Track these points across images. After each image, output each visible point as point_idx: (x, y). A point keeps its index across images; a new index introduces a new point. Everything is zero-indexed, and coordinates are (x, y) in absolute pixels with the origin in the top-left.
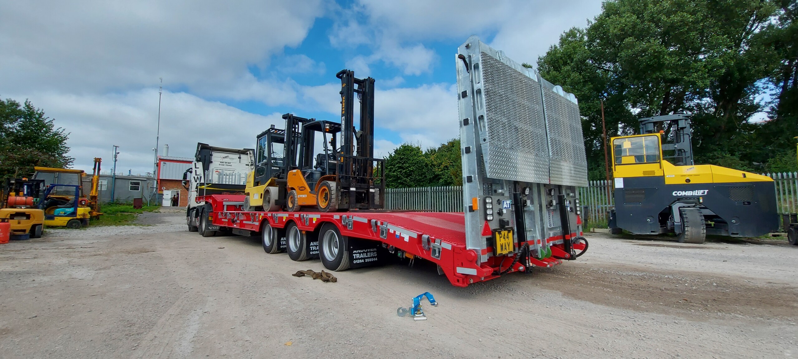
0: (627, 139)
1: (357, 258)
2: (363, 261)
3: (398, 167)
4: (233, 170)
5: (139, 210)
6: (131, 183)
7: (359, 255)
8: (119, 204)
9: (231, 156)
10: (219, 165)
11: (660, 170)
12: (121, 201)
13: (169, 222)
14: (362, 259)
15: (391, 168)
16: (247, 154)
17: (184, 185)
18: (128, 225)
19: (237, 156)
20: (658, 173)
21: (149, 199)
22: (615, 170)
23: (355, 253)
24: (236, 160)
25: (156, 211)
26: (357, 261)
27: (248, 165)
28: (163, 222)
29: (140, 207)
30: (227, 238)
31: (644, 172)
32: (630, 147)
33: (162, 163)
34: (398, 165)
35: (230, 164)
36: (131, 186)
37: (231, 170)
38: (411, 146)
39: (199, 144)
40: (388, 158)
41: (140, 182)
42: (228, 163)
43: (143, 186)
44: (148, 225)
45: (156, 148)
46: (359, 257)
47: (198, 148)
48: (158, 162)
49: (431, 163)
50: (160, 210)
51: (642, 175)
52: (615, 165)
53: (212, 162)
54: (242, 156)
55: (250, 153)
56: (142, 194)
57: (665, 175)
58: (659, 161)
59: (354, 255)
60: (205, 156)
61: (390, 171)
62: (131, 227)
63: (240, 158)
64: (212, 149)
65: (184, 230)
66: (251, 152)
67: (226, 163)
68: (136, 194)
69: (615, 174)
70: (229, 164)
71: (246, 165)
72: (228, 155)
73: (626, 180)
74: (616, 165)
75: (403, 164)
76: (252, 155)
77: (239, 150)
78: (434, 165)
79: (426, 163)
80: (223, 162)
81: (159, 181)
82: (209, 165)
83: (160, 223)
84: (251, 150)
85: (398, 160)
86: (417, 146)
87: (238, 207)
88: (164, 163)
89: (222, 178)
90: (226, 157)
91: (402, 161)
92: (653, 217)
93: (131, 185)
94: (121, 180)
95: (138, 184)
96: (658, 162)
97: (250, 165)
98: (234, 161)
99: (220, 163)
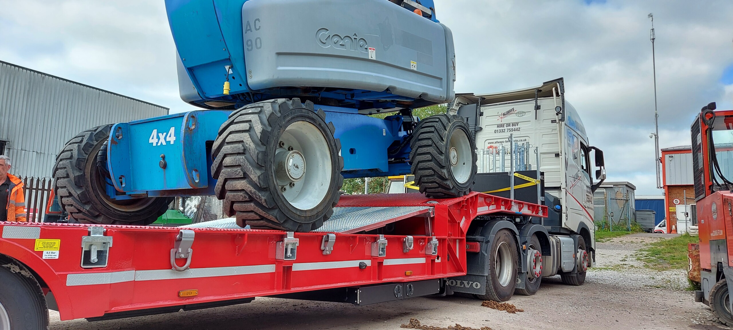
4: (523, 139)
9: (519, 107)
10: (495, 132)
16: (551, 95)
19: (530, 105)
24: (529, 114)
27: (555, 121)
33: (667, 156)
35: (517, 127)
42: (513, 125)
48: (660, 155)
53: (481, 129)
54: (543, 102)
55: (557, 91)
63: (537, 108)
64: (481, 101)
66: (558, 87)
67: (509, 125)
70: (514, 127)
71: (551, 122)
72: (511, 108)
77: (535, 90)
80: (502, 125)
81: (666, 189)
82: (475, 136)
84: (558, 82)
88: (670, 157)
90: (509, 112)
97: (557, 121)
98: (526, 117)
99: (497, 129)
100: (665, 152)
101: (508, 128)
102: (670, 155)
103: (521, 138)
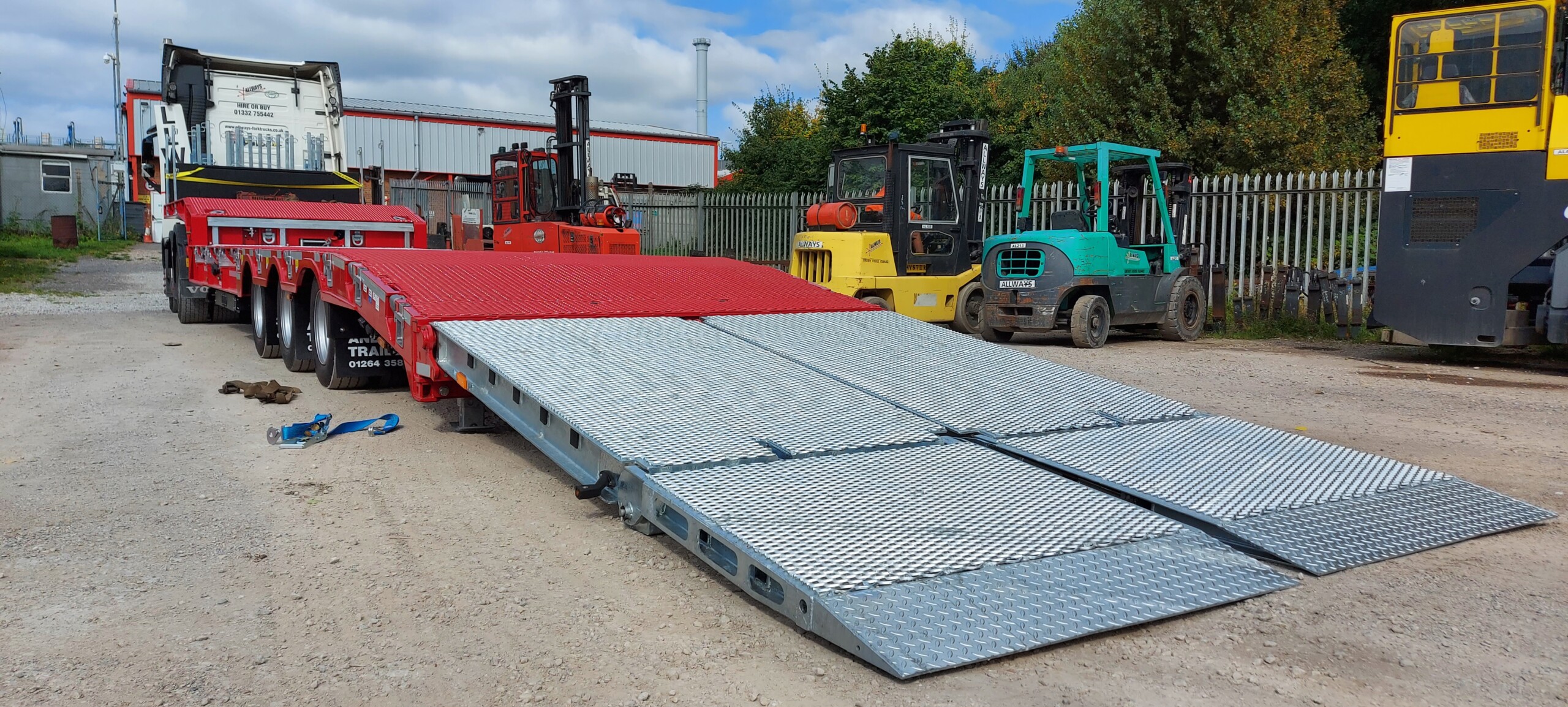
0: (1443, 21)
1: (360, 355)
2: (377, 364)
3: (872, 117)
4: (279, 128)
5: (69, 252)
6: (46, 169)
7: (366, 349)
8: (16, 232)
9: (269, 85)
10: (236, 113)
11: (1534, 130)
12: (23, 225)
13: (137, 286)
14: (374, 358)
15: (847, 123)
16: (318, 79)
17: (148, 175)
18: (19, 291)
19: (284, 87)
20: (1529, 141)
21: (98, 220)
22: (1391, 133)
23: (354, 344)
24: (287, 97)
25: (119, 255)
26: (358, 363)
27: (324, 113)
28: (122, 286)
29: (73, 242)
30: (237, 328)
31: (1484, 138)
32: (1449, 48)
33: (137, 102)
34: (870, 112)
35: (267, 111)
36: (45, 178)
37: (272, 128)
38: (928, 44)
39: (168, 48)
40: (840, 87)
41: (70, 164)
42: (261, 108)
43: (79, 178)
44: (75, 294)
45: (114, 55)
46: (366, 355)
47: (166, 60)
48: (124, 99)
49: (983, 103)
50: (130, 254)
51: (1474, 148)
52: (1395, 113)
53: (212, 105)
54: (305, 86)
55: (324, 75)
56: (80, 203)
57: (1551, 146)
58: (1535, 99)
59: (349, 348)
60: (191, 86)
61: (845, 133)
62: (25, 297)
63: (296, 91)
64: (208, 64)
65: (161, 308)
66: (329, 71)
67: (256, 107)
68: (63, 203)
69: (1391, 145)
70: (264, 111)
71: (318, 113)
73: (1423, 165)
74: (1397, 113)
75: (887, 108)
76: (331, 82)
77: (293, 67)
78: (993, 113)
79: (968, 104)
80: (246, 105)
81: (134, 161)
82: (205, 113)
83: (109, 289)
84: (329, 64)
85: (872, 95)
86: (948, 39)
87: (252, 234)
88: (142, 104)
89: (239, 151)
90: (254, 88)
91: (886, 99)
92: (1490, 291)
93: (45, 174)
94: (14, 159)
95: (65, 171)
96: (1534, 104)
97: (327, 114)
98: (279, 100)
99: (238, 109)
100: (133, 93)
101: (256, 110)
102: (143, 101)
103: (276, 128)
